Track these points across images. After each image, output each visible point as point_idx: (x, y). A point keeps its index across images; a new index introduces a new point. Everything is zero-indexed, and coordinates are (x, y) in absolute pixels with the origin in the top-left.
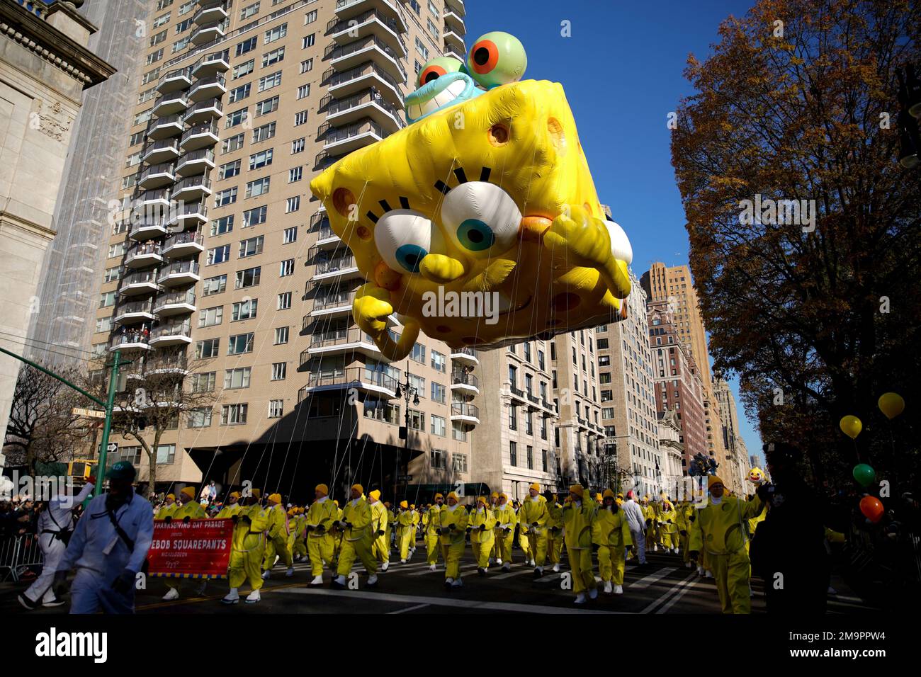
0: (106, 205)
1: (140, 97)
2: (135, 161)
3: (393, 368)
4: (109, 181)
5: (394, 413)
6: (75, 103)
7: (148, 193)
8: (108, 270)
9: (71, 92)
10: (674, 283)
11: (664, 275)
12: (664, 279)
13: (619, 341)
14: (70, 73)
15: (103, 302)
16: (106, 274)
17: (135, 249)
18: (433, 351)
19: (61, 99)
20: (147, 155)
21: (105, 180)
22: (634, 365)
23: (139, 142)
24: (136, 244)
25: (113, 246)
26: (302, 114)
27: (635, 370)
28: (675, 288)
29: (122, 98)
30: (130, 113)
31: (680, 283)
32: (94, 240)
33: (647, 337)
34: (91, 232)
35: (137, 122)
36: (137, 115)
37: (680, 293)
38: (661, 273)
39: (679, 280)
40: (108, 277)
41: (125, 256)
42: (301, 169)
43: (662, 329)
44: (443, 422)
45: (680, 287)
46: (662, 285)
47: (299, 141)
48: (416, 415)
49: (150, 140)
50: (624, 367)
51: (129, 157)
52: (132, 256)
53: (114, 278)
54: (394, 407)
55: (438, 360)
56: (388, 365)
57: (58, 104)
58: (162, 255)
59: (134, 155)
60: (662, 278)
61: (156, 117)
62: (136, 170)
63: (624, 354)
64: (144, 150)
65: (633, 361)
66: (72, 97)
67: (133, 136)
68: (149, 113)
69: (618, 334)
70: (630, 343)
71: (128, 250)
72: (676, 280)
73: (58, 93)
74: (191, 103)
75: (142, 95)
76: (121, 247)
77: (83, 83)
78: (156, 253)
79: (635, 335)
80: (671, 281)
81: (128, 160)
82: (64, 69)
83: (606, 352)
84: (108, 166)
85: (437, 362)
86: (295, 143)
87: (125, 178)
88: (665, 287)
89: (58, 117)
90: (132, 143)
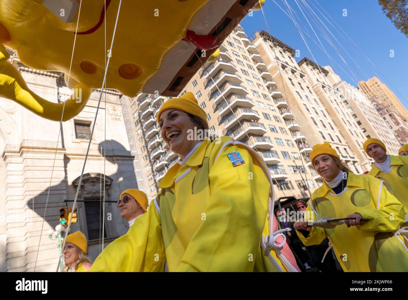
0: (137, 153)
1: (131, 108)
2: (140, 132)
3: (280, 166)
4: (134, 143)
5: (289, 185)
6: (119, 104)
7: (151, 140)
8: (148, 177)
9: (116, 101)
10: (373, 87)
11: (366, 86)
12: (368, 88)
13: (366, 119)
14: (113, 94)
15: (151, 190)
16: (148, 178)
17: (155, 163)
18: (292, 153)
19: (114, 105)
20: (144, 126)
21: (133, 144)
22: (378, 127)
23: (138, 124)
24: (155, 161)
25: (146, 167)
26: (194, 82)
27: (380, 129)
28: (374, 89)
29: (125, 111)
30: (130, 115)
31: (376, 85)
32: (138, 167)
33: (377, 113)
34: (136, 165)
35: (134, 117)
36: (133, 115)
37: (378, 89)
38: (364, 85)
39: (375, 84)
40: (149, 180)
41: (152, 169)
42: (204, 103)
43: (380, 108)
44: (311, 181)
45: (377, 87)
46: (368, 90)
47: (198, 93)
48: (299, 182)
49: (142, 120)
50: (374, 130)
51: (137, 131)
52: (155, 166)
53: (151, 179)
54: (289, 182)
55: (296, 156)
56: (277, 165)
57: (114, 107)
58: (166, 161)
59: (139, 129)
60: (366, 87)
61: (141, 111)
62: (142, 135)
63: (371, 124)
64: (142, 126)
65: (377, 126)
66: (117, 103)
67: (135, 123)
68: (137, 112)
69: (363, 116)
70: (371, 118)
71: (152, 166)
72: (373, 85)
73: (112, 103)
74: (151, 99)
75: (131, 107)
76: (149, 166)
77: (119, 96)
78: (164, 161)
79: (371, 114)
80: (371, 86)
81: (137, 133)
82: (110, 94)
83: (362, 126)
84: (132, 138)
85: (296, 157)
86: (197, 94)
87: (139, 140)
88: (370, 91)
89: (116, 112)
90: (136, 126)
